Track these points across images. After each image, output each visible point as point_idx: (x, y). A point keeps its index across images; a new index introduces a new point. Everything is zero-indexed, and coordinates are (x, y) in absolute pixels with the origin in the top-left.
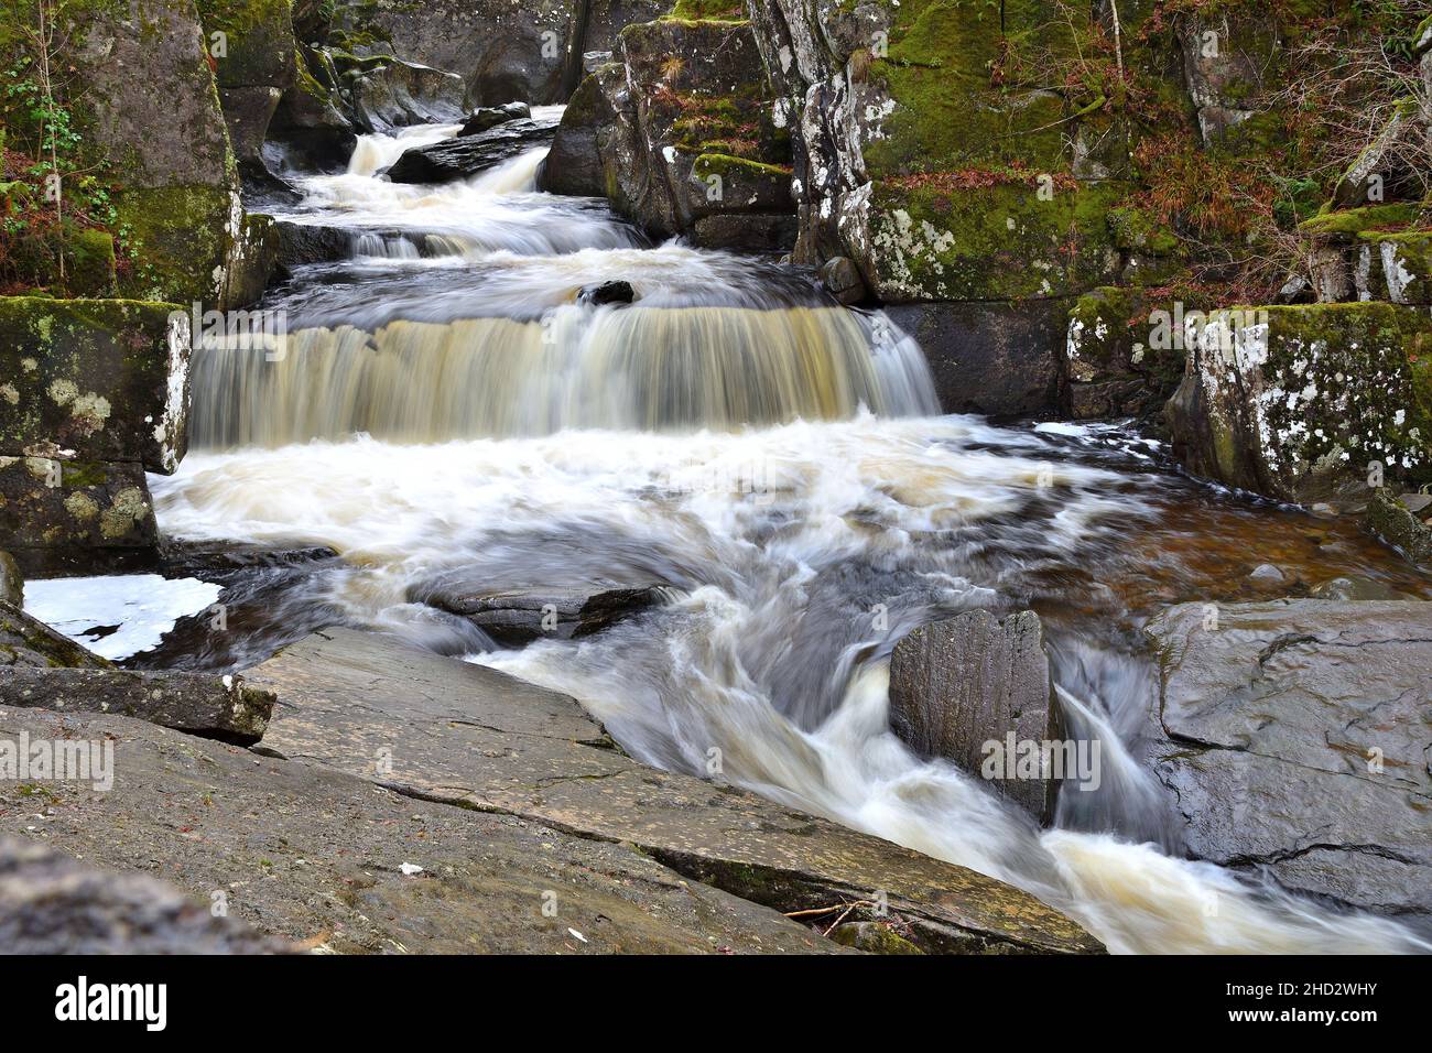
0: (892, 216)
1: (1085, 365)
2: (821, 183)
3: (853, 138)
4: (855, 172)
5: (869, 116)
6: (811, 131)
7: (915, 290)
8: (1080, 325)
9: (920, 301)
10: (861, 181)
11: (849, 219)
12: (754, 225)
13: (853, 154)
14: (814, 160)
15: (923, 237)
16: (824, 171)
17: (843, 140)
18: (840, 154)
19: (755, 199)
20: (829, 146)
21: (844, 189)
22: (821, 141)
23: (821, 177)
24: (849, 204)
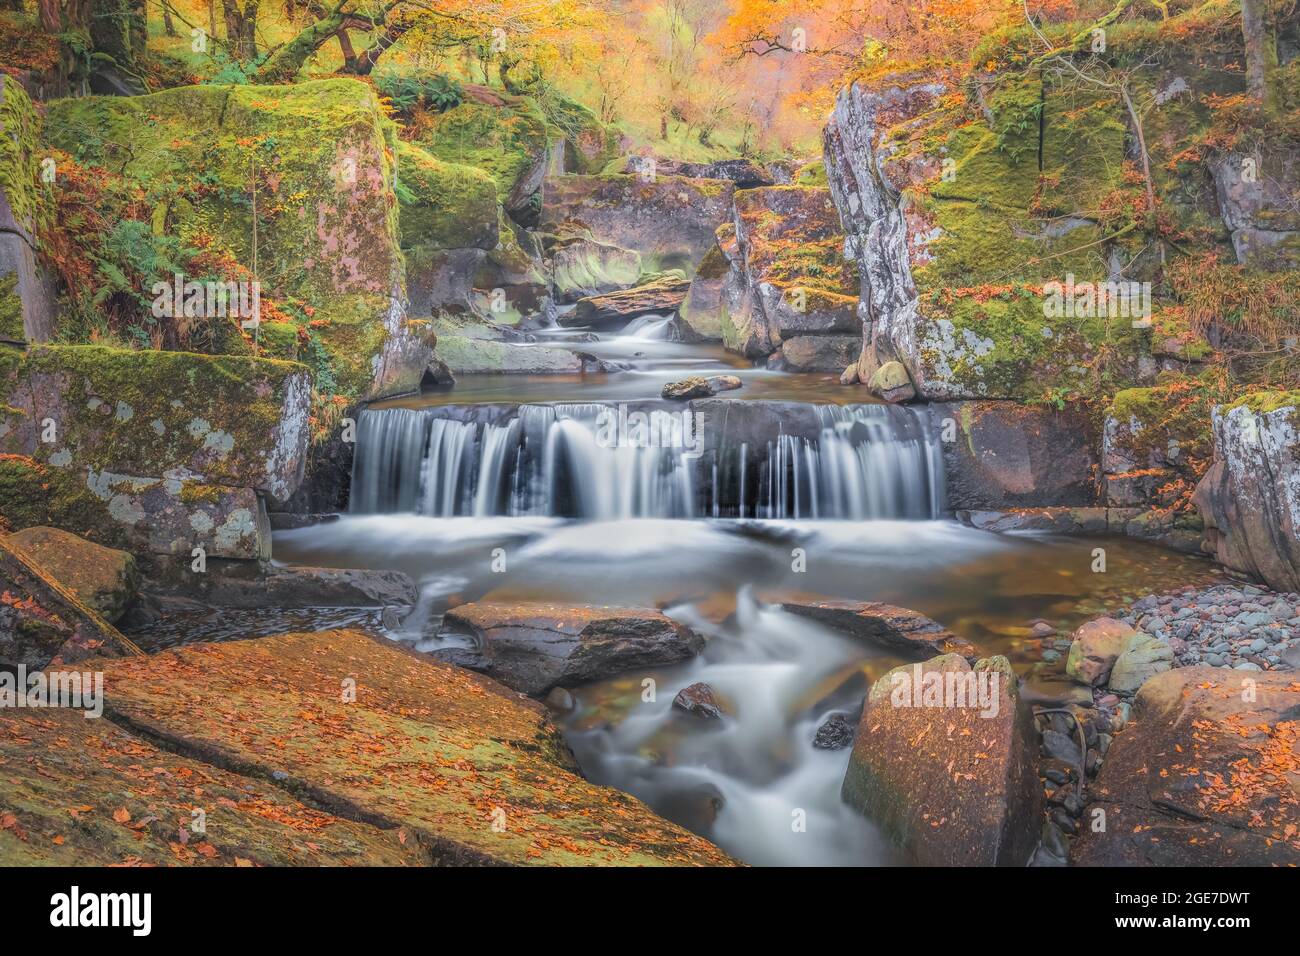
0: (936, 325)
1: (1119, 458)
2: (879, 302)
3: (903, 261)
4: (906, 290)
5: (918, 240)
6: (871, 259)
7: (957, 389)
8: (1114, 422)
9: (962, 399)
10: (911, 296)
11: (900, 329)
12: (832, 345)
13: (904, 274)
14: (874, 283)
15: (963, 343)
16: (882, 292)
17: (896, 264)
18: (894, 275)
19: (833, 323)
20: (886, 270)
21: (898, 305)
22: (880, 267)
23: (880, 297)
24: (900, 317)
